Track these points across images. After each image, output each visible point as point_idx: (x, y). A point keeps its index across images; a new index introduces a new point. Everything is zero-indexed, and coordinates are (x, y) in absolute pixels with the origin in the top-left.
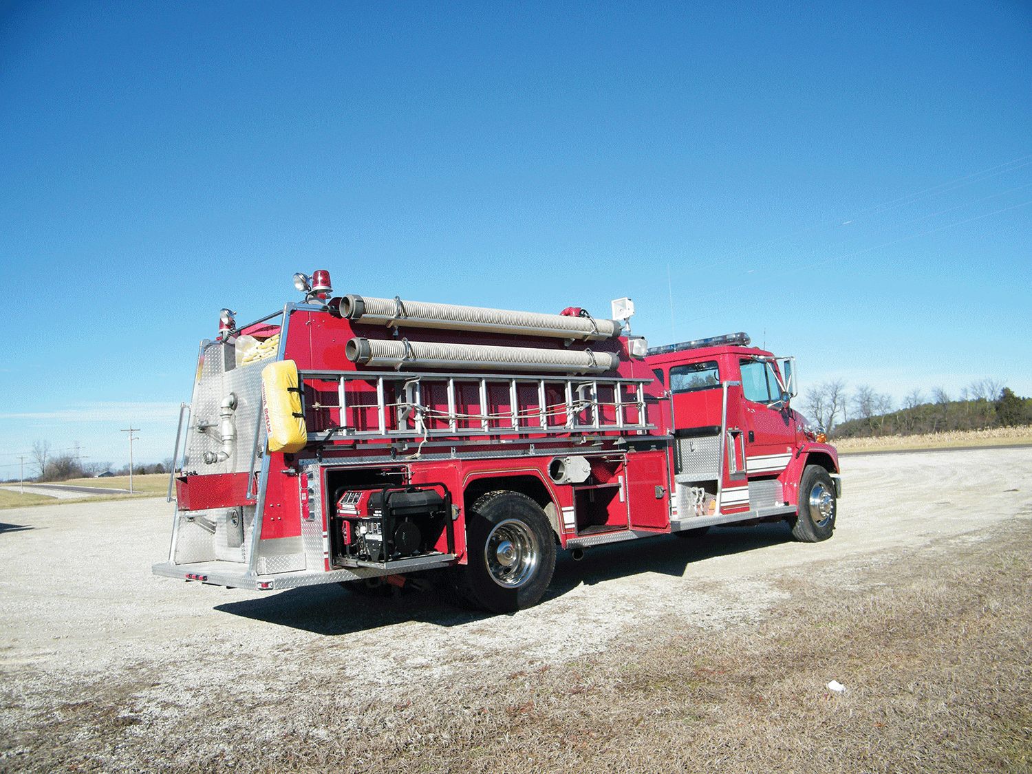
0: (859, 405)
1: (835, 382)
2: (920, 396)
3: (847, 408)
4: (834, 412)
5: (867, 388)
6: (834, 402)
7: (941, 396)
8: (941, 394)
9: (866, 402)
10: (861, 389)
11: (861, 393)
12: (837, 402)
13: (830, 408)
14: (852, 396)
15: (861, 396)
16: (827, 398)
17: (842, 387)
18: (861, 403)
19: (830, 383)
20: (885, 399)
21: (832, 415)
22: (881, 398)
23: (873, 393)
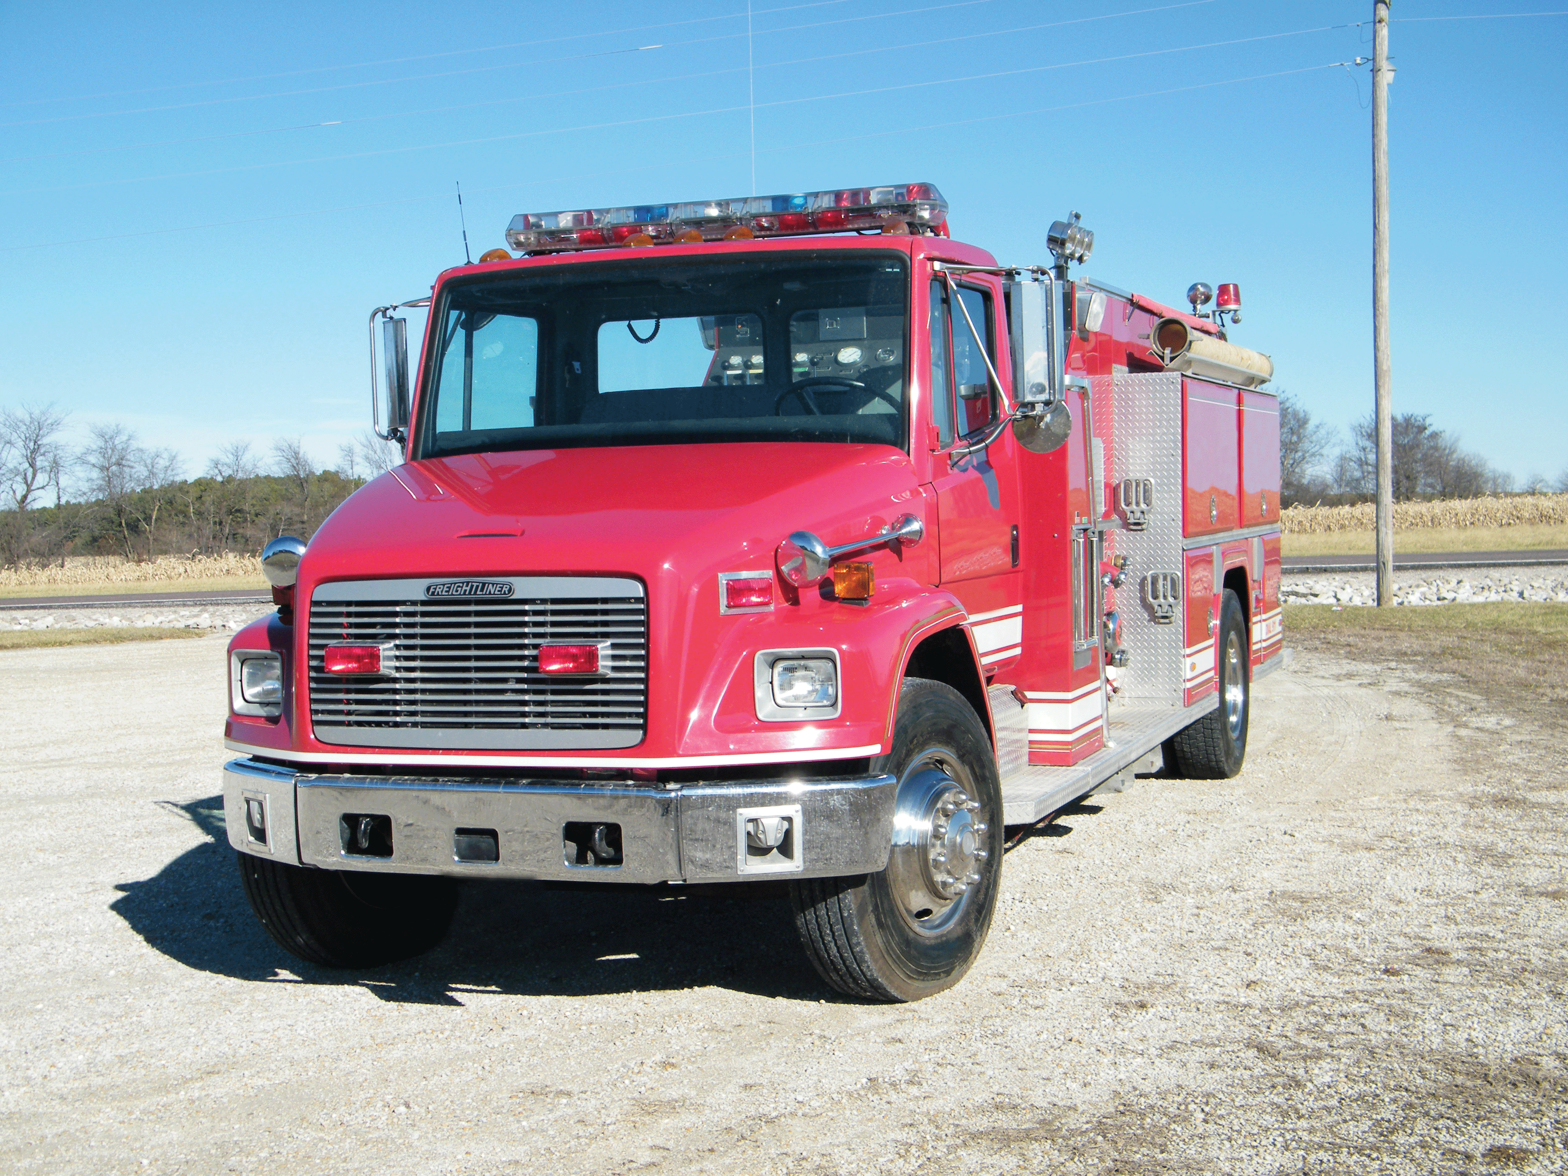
0: (95, 474)
1: (36, 413)
2: (247, 460)
3: (63, 481)
4: (29, 491)
5: (118, 433)
6: (32, 465)
7: (293, 460)
8: (295, 458)
9: (114, 468)
10: (102, 436)
11: (102, 444)
12: (39, 464)
13: (19, 479)
14: (79, 450)
15: (103, 452)
16: (14, 451)
17: (55, 425)
18: (103, 468)
19: (21, 414)
20: (162, 463)
21: (25, 497)
22: (153, 459)
23: (134, 445)
